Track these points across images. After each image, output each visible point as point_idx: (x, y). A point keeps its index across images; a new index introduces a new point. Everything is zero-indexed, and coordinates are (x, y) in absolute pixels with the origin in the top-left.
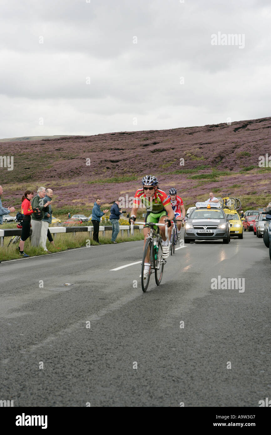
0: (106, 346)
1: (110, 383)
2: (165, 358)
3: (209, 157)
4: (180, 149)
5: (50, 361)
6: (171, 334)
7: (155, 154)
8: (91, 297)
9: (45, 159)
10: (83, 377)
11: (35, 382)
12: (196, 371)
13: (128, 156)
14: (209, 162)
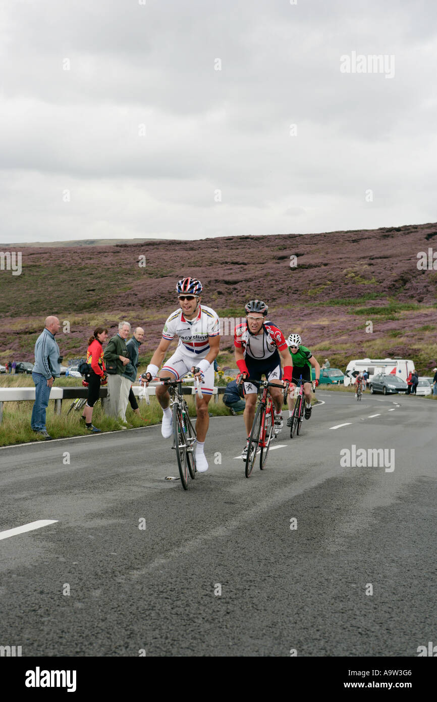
0: (247, 577)
1: (262, 632)
2: (342, 599)
3: (384, 280)
4: (338, 266)
5: (165, 595)
6: (346, 562)
7: (296, 273)
8: (211, 500)
9: (119, 277)
10: (219, 622)
11: (147, 626)
12: (394, 621)
13: (253, 274)
14: (385, 288)
